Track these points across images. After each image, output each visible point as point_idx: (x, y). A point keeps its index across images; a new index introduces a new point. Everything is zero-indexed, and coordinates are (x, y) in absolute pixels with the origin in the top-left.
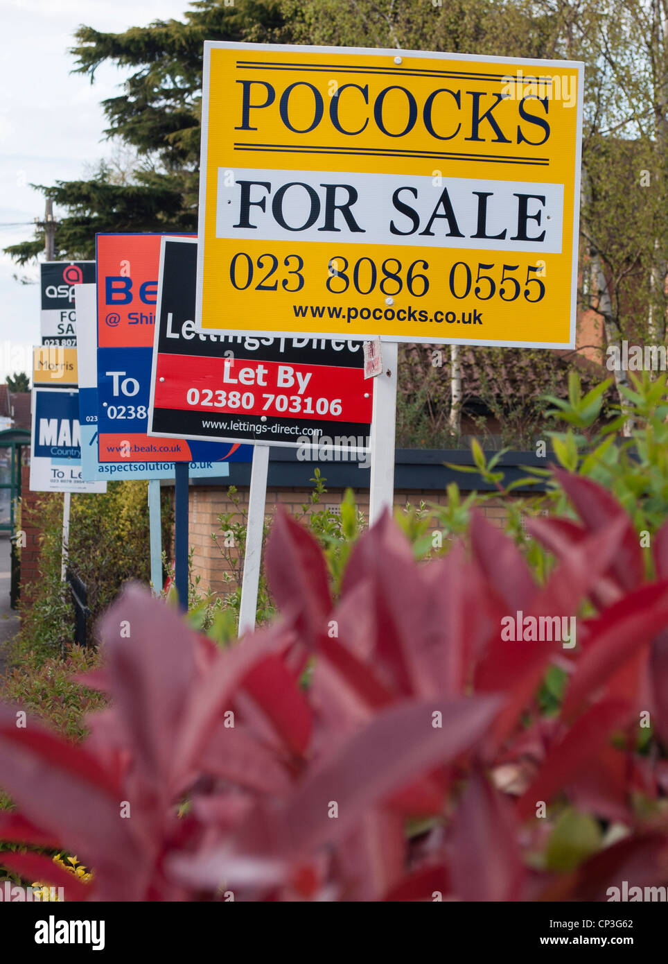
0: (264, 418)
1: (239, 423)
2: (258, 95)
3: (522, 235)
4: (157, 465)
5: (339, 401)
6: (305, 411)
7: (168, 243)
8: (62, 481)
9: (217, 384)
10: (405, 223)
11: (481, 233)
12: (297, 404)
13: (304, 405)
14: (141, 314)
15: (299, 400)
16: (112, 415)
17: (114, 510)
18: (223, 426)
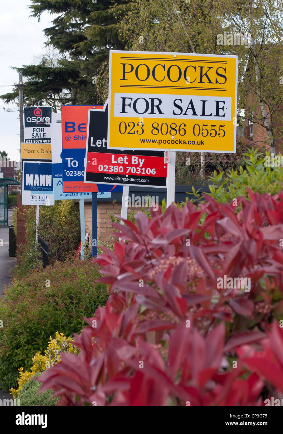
0: (127, 176)
1: (118, 178)
2: (128, 68)
3: (217, 115)
4: (83, 193)
5: (155, 169)
6: (142, 173)
7: (91, 111)
8: (36, 201)
9: (110, 163)
10: (178, 111)
11: (203, 114)
12: (139, 170)
13: (142, 171)
14: (79, 136)
15: (140, 169)
16: (68, 174)
17: (57, 212)
18: (112, 179)
